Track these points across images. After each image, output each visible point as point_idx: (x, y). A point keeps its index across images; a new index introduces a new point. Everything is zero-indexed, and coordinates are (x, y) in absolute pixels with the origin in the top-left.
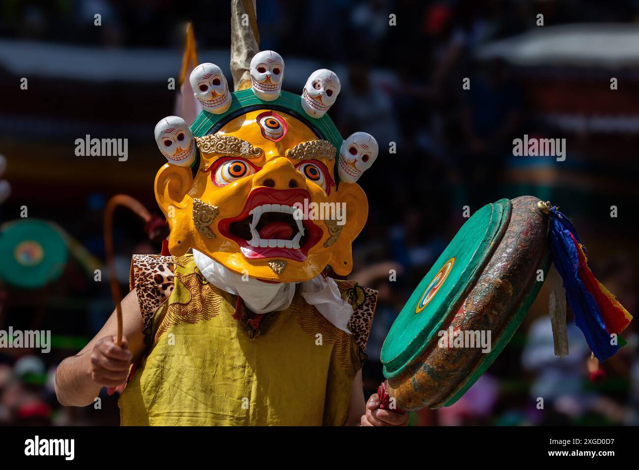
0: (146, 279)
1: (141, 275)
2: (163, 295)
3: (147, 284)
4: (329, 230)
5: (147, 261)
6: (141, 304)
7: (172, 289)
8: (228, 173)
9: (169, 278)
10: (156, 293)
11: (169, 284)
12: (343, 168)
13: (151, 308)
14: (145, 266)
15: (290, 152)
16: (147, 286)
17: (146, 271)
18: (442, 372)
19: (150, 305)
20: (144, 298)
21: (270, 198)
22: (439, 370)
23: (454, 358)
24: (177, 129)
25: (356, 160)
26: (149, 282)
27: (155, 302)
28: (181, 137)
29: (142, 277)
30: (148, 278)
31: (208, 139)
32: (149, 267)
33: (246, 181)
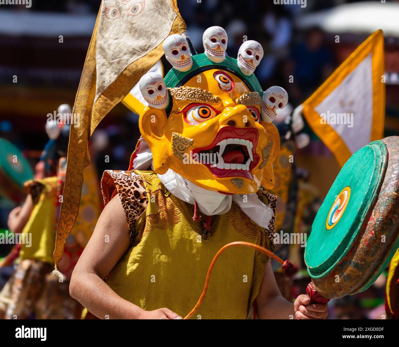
0: (128, 194)
1: (123, 191)
2: (141, 207)
3: (130, 199)
4: (263, 156)
5: (124, 179)
6: (127, 213)
7: (147, 202)
8: (198, 115)
9: (144, 194)
10: (136, 205)
11: (145, 199)
12: (265, 112)
13: (135, 216)
14: (124, 183)
15: (239, 101)
16: (129, 200)
17: (126, 188)
18: (365, 264)
19: (133, 214)
20: (128, 209)
21: (233, 134)
22: (363, 263)
23: (372, 253)
24: (158, 82)
25: (274, 106)
26: (131, 197)
27: (136, 212)
28: (160, 88)
29: (124, 193)
30: (129, 194)
31: (180, 90)
32: (127, 184)
33: (215, 121)
